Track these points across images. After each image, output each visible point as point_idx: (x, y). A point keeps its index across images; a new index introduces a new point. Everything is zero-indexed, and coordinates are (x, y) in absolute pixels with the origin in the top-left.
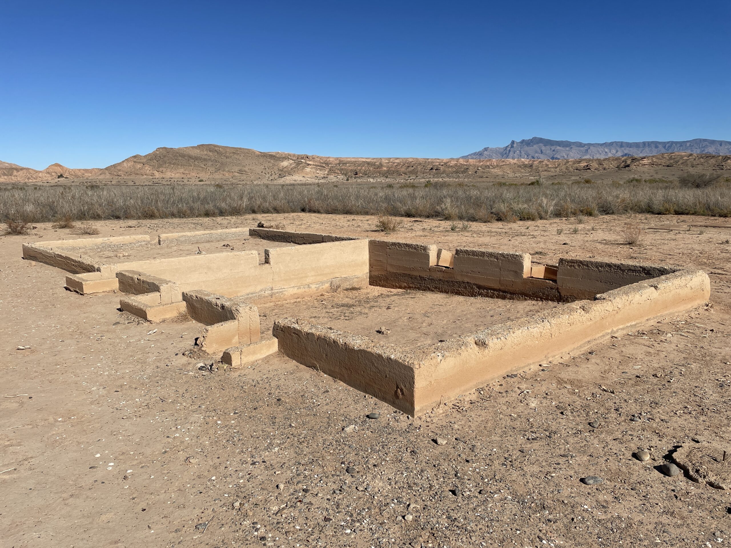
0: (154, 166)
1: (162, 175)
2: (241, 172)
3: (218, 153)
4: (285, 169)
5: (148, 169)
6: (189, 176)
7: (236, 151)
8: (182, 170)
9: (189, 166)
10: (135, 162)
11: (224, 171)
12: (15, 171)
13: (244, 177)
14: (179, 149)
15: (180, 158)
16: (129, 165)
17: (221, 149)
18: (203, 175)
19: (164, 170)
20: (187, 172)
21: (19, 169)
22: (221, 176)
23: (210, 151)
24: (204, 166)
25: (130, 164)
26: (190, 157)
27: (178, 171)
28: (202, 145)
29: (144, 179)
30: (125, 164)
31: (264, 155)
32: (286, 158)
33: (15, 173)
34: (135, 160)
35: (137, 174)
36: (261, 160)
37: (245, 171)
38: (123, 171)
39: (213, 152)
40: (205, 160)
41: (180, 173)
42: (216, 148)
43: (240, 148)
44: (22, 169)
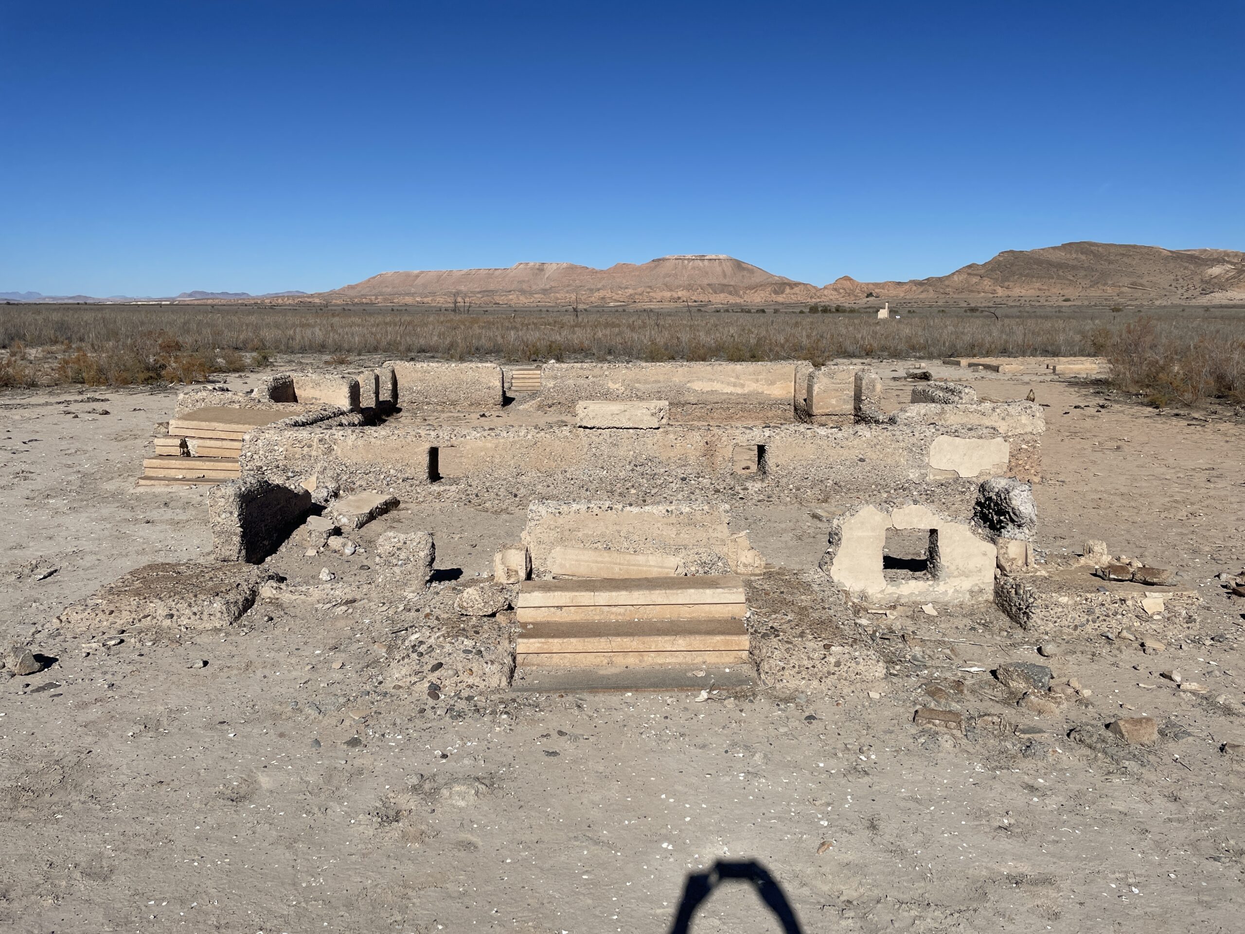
0: (996, 280)
1: (1007, 293)
2: (1134, 286)
3: (1095, 255)
4: (1216, 280)
5: (987, 283)
6: (1047, 293)
7: (1129, 251)
8: (1038, 285)
9: (1049, 278)
10: (969, 274)
11: (1105, 284)
12: (788, 287)
13: (1138, 294)
14: (1032, 252)
15: (1035, 267)
16: (961, 278)
17: (1100, 249)
18: (1070, 292)
19: (1011, 284)
20: (1045, 287)
21: (793, 285)
22: (1099, 293)
23: (1082, 253)
24: (1072, 278)
25: (964, 276)
26: (1050, 264)
27: (1031, 286)
28: (1070, 244)
29: (982, 298)
30: (955, 278)
31: (1178, 257)
32: (1220, 259)
33: (788, 290)
34: (970, 271)
35: (972, 291)
36: (1171, 265)
37: (1142, 285)
38: (952, 287)
39: (1086, 254)
40: (1074, 268)
41: (1034, 289)
42: (1092, 248)
43: (1134, 247)
44: (797, 284)
